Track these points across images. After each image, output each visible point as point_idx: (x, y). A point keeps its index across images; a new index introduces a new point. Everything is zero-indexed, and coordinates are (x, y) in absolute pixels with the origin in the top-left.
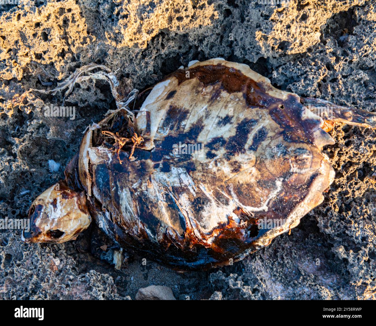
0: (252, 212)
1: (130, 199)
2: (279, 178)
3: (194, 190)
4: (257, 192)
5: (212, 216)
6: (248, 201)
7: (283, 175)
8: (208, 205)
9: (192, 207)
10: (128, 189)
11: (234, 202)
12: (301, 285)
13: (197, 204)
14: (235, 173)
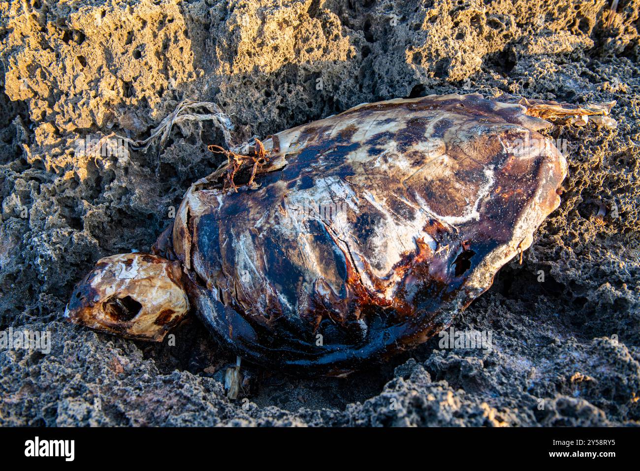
0: (455, 225)
1: (252, 247)
2: (487, 165)
3: (356, 204)
4: (457, 190)
5: (389, 244)
6: (445, 206)
7: (493, 159)
8: (381, 224)
9: (354, 233)
10: (247, 233)
11: (423, 213)
12: (564, 348)
13: (363, 225)
14: (418, 167)
